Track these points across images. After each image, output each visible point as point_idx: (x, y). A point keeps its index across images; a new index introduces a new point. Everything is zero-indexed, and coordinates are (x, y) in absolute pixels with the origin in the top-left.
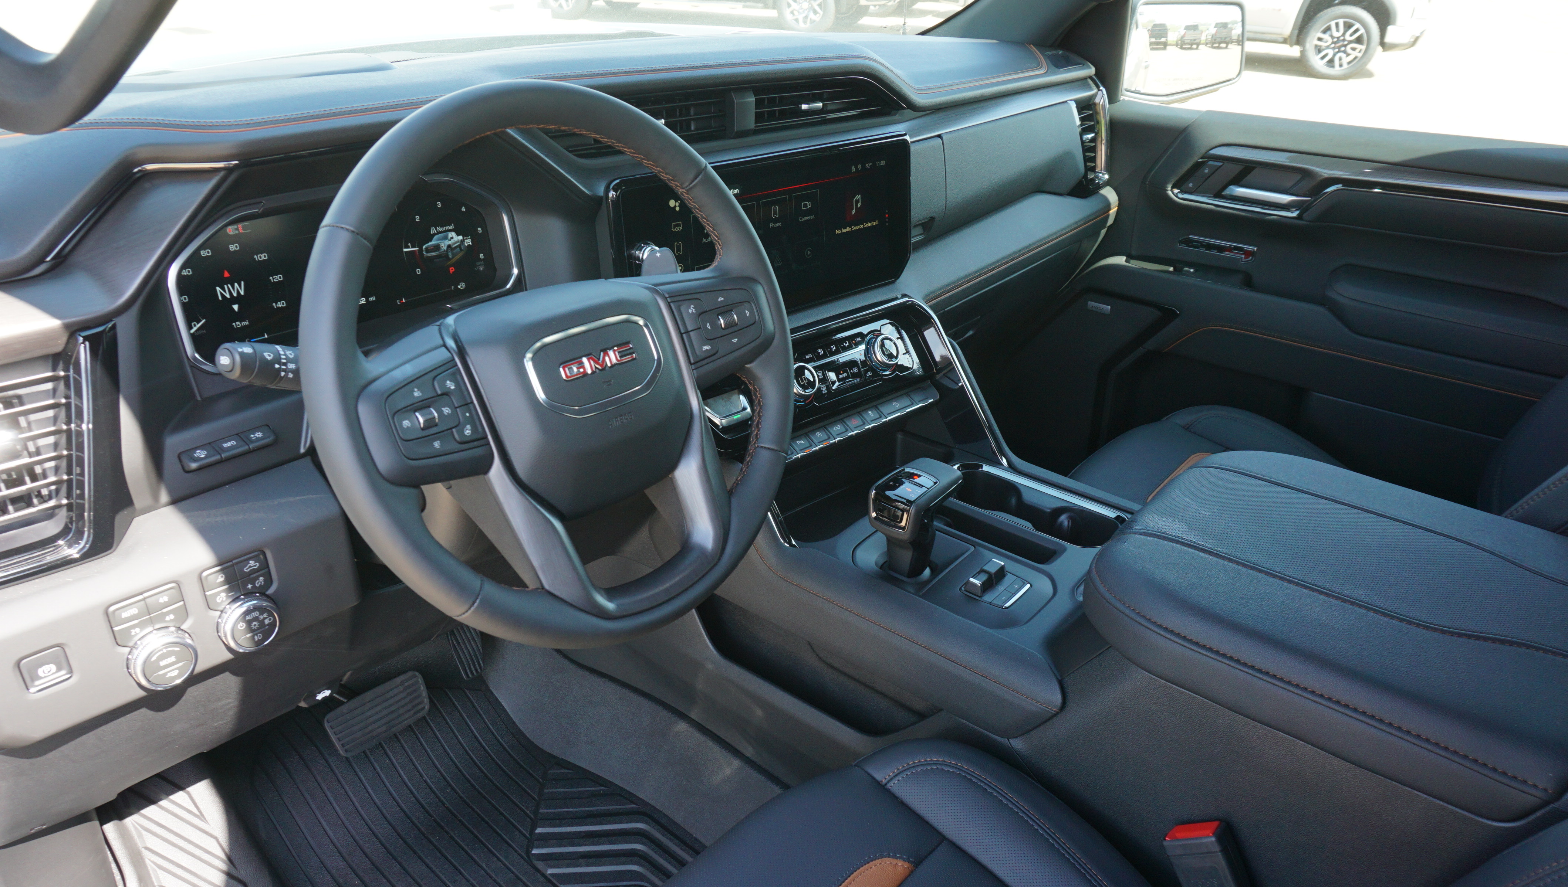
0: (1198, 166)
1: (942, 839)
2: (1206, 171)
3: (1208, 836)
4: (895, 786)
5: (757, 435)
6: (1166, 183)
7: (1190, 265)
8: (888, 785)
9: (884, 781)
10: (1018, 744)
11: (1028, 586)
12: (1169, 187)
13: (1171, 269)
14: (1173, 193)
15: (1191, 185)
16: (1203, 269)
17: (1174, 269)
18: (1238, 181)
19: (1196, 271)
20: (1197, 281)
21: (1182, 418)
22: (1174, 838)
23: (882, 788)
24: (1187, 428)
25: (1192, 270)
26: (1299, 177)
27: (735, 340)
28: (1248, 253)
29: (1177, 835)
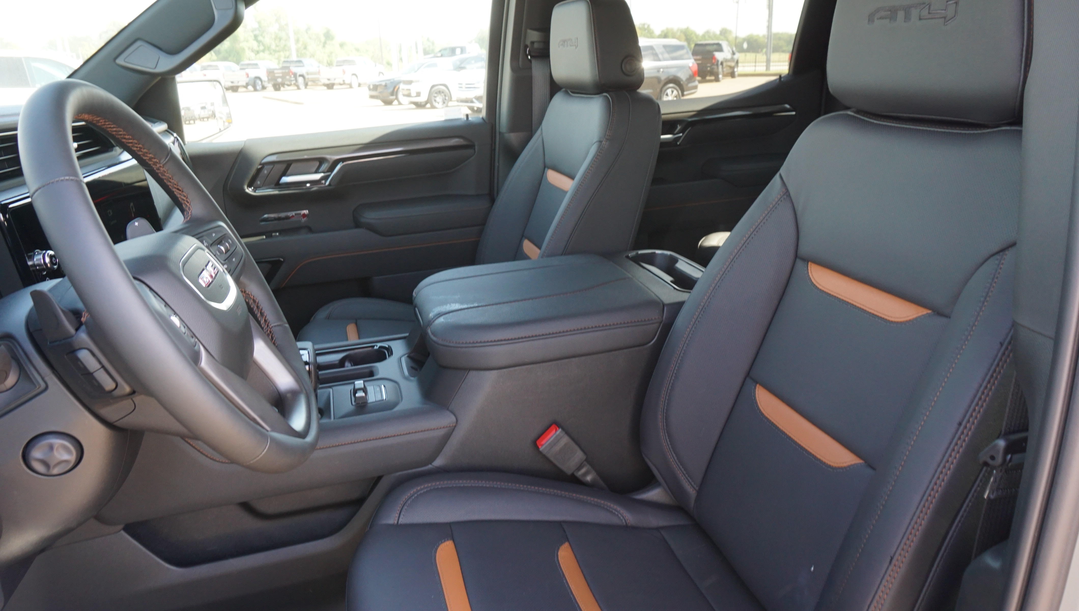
0: (259, 171)
1: (450, 525)
2: (266, 172)
3: (556, 431)
4: (403, 521)
5: (265, 321)
6: (243, 185)
7: (276, 232)
8: (400, 522)
9: (396, 522)
10: (438, 462)
11: (383, 386)
12: (246, 187)
13: (264, 237)
14: (249, 191)
15: (259, 183)
16: (283, 232)
17: (266, 237)
18: (284, 174)
19: (280, 234)
20: (281, 238)
21: (322, 314)
22: (542, 445)
23: (398, 527)
24: (328, 318)
25: (277, 234)
26: (317, 164)
27: (234, 260)
28: (304, 215)
29: (543, 442)
